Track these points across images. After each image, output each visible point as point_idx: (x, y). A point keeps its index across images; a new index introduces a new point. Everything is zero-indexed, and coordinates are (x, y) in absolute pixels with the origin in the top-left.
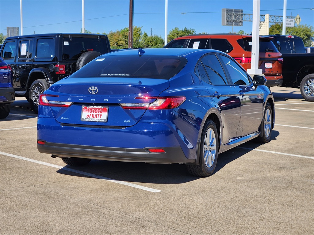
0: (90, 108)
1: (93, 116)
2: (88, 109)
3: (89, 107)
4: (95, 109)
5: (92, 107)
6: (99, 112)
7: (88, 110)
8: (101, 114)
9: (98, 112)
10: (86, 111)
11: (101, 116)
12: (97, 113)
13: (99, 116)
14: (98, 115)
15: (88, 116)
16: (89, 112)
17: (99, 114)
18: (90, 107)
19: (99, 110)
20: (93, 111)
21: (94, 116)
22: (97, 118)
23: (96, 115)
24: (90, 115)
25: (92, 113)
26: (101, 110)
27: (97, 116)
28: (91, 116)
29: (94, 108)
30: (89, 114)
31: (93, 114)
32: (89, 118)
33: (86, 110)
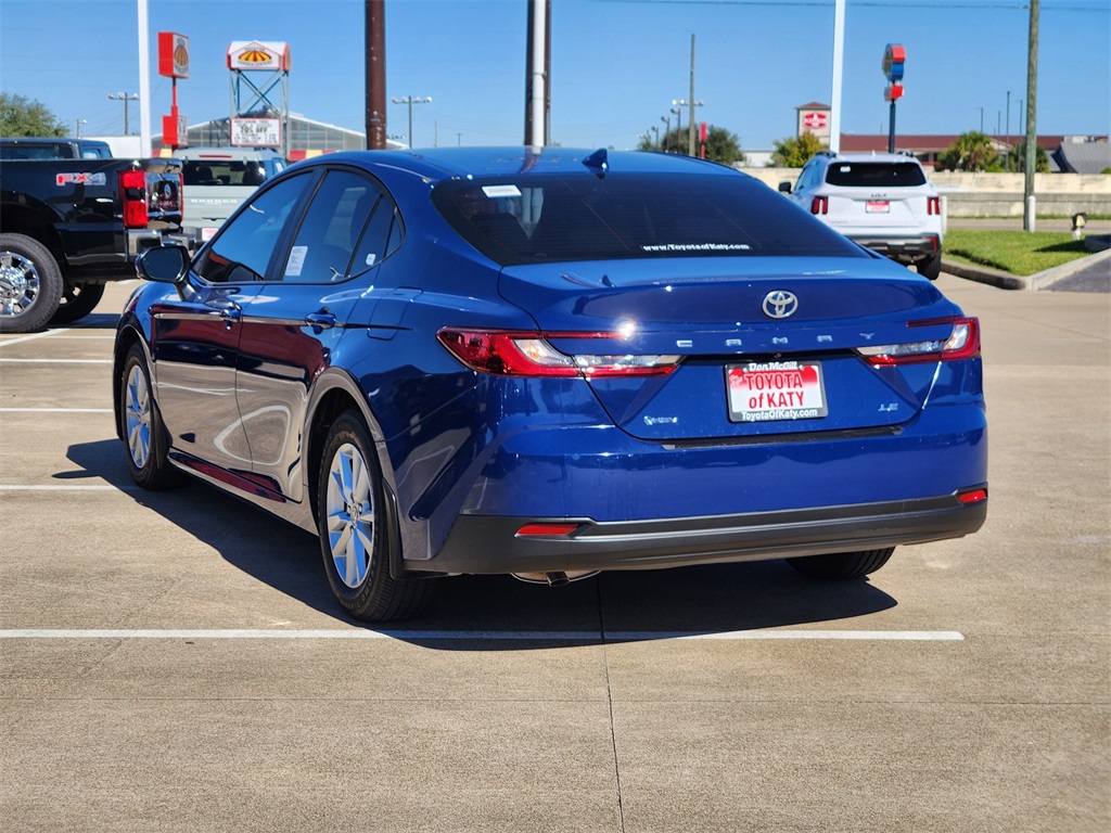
0: (755, 373)
1: (770, 400)
2: (749, 378)
3: (751, 369)
4: (774, 375)
5: (764, 367)
6: (792, 385)
7: (749, 381)
8: (798, 389)
9: (786, 386)
10: (741, 383)
11: (800, 398)
12: (785, 390)
13: (795, 397)
14: (790, 394)
15: (753, 403)
16: (754, 387)
17: (792, 390)
18: (753, 367)
19: (788, 376)
20: (769, 382)
21: (776, 399)
22: (789, 407)
23: (781, 394)
24: (761, 398)
25: (766, 390)
26: (797, 375)
27: (787, 398)
28: (765, 401)
29: (769, 372)
30: (756, 393)
31: (771, 392)
32: (757, 409)
33: (741, 380)
